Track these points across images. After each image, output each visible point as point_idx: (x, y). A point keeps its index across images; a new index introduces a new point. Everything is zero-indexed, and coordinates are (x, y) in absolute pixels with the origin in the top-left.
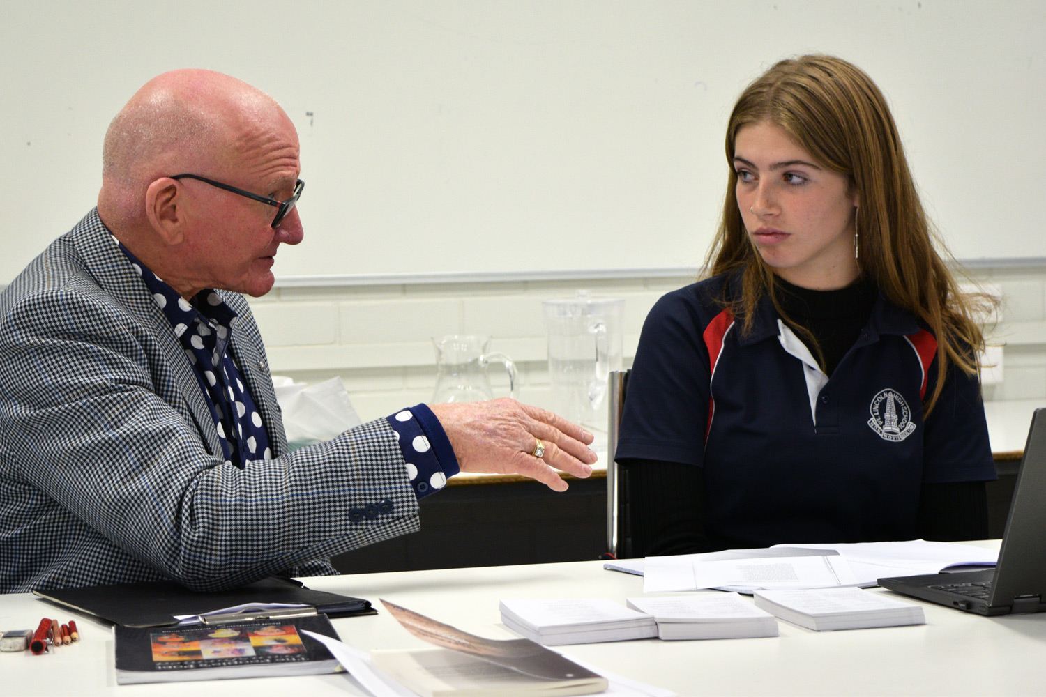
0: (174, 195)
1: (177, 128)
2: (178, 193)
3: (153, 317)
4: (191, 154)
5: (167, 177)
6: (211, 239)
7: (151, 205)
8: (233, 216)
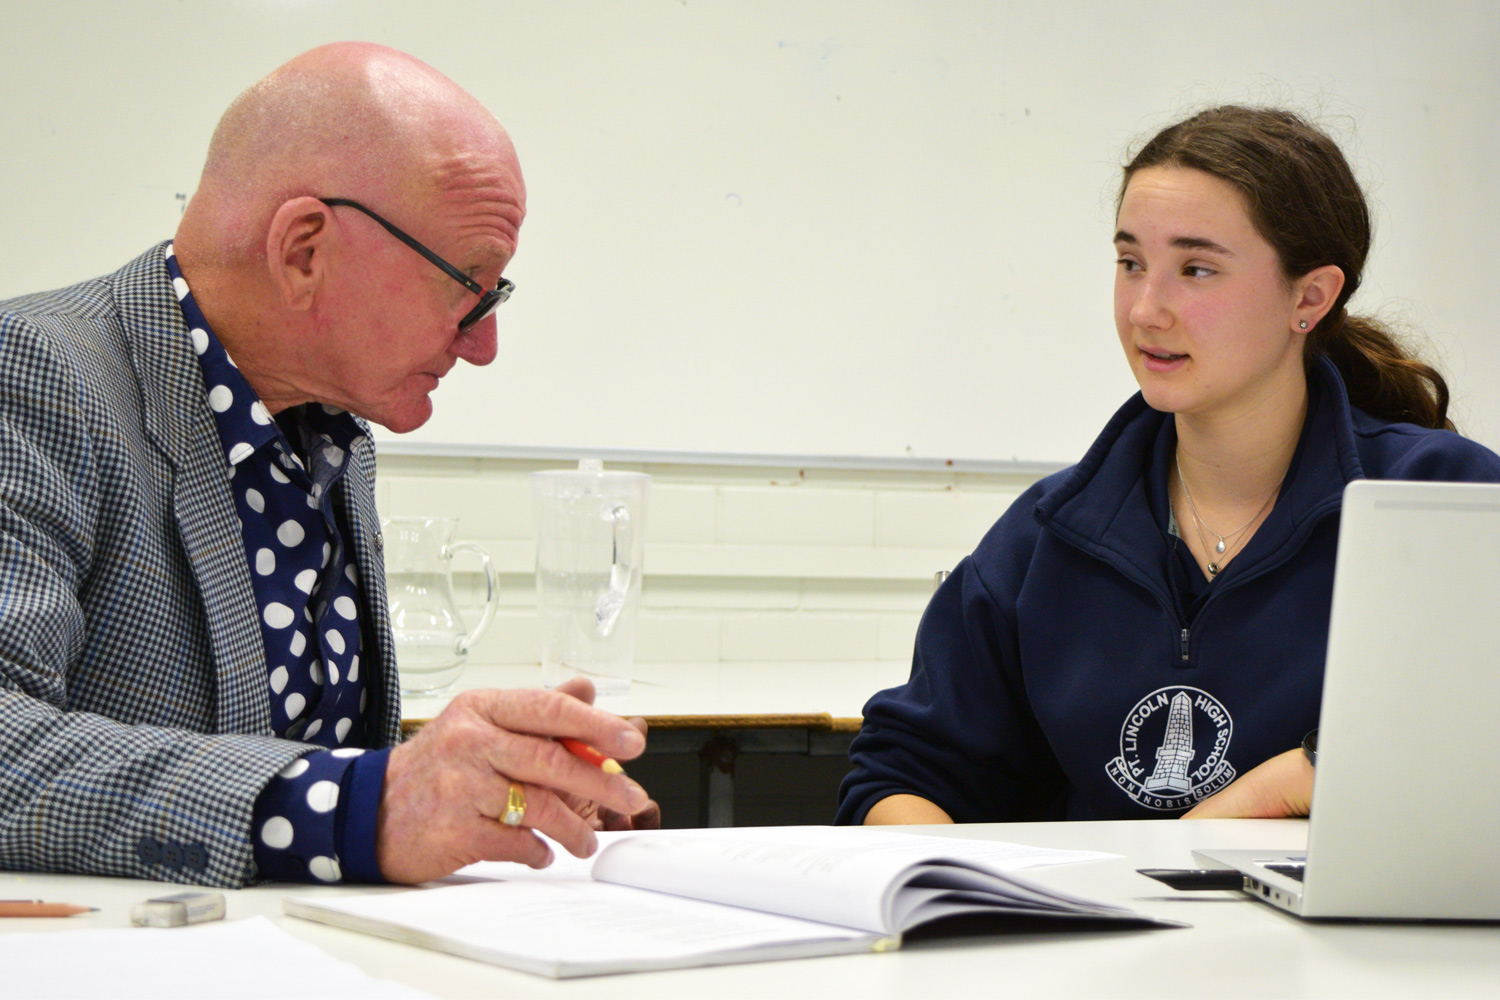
0: (317, 230)
1: (352, 121)
2: (326, 229)
3: (197, 423)
4: (364, 169)
5: (314, 196)
6: (354, 317)
7: (277, 235)
8: (401, 290)
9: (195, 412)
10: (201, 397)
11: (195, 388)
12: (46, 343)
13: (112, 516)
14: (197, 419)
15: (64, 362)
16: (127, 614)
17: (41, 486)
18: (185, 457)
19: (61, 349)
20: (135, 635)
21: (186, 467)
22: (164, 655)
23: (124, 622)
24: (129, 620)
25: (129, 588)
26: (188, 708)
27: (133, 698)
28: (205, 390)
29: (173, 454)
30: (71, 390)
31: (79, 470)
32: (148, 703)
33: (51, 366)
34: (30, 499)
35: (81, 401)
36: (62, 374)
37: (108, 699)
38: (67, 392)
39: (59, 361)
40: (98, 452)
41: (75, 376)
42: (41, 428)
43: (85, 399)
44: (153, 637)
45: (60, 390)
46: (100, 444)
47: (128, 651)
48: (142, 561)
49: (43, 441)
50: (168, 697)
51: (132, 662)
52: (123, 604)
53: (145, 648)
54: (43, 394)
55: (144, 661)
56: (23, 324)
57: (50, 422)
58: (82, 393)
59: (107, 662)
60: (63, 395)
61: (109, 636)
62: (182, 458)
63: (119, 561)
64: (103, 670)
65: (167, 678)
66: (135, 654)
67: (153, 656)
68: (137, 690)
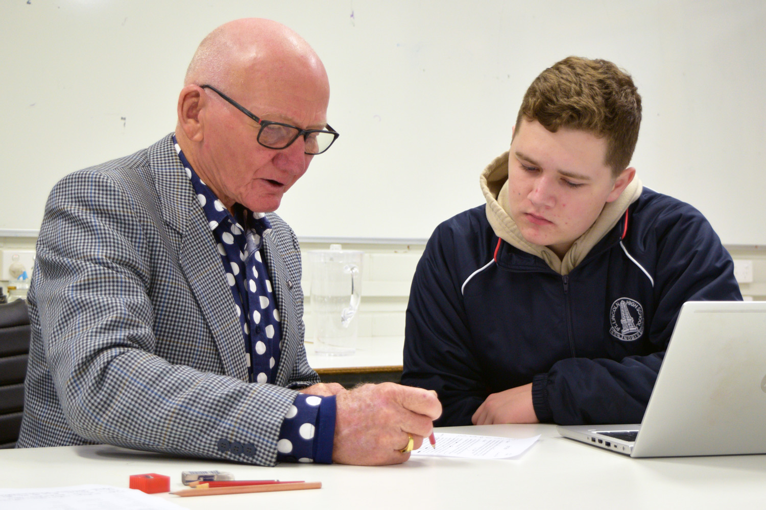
9: (190, 205)
10: (193, 197)
11: (189, 193)
12: (112, 183)
13: (156, 261)
14: (192, 208)
15: (122, 191)
16: (171, 308)
17: (122, 249)
18: (186, 229)
19: (120, 185)
20: (176, 317)
21: (187, 234)
22: (192, 324)
23: (170, 312)
24: (172, 310)
25: (170, 295)
26: (208, 349)
27: (180, 347)
28: (194, 193)
29: (179, 229)
30: (128, 203)
31: (138, 240)
32: (188, 349)
33: (116, 193)
34: (118, 255)
35: (133, 208)
36: (122, 196)
37: (168, 349)
38: (126, 204)
39: (120, 190)
40: (145, 231)
41: (128, 197)
42: (117, 222)
43: (135, 207)
44: (185, 317)
45: (123, 204)
46: (145, 227)
47: (174, 325)
48: (174, 281)
49: (119, 229)
50: (197, 344)
51: (177, 330)
52: (168, 303)
53: (182, 322)
54: (115, 207)
55: (183, 329)
56: (100, 175)
57: (121, 219)
58: (133, 204)
59: (165, 332)
60: (125, 206)
61: (164, 319)
62: (184, 230)
63: (163, 283)
64: (164, 336)
65: (195, 336)
66: (178, 326)
67: (187, 326)
68: (181, 343)
